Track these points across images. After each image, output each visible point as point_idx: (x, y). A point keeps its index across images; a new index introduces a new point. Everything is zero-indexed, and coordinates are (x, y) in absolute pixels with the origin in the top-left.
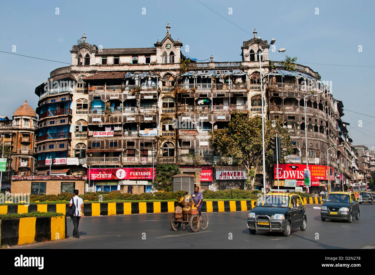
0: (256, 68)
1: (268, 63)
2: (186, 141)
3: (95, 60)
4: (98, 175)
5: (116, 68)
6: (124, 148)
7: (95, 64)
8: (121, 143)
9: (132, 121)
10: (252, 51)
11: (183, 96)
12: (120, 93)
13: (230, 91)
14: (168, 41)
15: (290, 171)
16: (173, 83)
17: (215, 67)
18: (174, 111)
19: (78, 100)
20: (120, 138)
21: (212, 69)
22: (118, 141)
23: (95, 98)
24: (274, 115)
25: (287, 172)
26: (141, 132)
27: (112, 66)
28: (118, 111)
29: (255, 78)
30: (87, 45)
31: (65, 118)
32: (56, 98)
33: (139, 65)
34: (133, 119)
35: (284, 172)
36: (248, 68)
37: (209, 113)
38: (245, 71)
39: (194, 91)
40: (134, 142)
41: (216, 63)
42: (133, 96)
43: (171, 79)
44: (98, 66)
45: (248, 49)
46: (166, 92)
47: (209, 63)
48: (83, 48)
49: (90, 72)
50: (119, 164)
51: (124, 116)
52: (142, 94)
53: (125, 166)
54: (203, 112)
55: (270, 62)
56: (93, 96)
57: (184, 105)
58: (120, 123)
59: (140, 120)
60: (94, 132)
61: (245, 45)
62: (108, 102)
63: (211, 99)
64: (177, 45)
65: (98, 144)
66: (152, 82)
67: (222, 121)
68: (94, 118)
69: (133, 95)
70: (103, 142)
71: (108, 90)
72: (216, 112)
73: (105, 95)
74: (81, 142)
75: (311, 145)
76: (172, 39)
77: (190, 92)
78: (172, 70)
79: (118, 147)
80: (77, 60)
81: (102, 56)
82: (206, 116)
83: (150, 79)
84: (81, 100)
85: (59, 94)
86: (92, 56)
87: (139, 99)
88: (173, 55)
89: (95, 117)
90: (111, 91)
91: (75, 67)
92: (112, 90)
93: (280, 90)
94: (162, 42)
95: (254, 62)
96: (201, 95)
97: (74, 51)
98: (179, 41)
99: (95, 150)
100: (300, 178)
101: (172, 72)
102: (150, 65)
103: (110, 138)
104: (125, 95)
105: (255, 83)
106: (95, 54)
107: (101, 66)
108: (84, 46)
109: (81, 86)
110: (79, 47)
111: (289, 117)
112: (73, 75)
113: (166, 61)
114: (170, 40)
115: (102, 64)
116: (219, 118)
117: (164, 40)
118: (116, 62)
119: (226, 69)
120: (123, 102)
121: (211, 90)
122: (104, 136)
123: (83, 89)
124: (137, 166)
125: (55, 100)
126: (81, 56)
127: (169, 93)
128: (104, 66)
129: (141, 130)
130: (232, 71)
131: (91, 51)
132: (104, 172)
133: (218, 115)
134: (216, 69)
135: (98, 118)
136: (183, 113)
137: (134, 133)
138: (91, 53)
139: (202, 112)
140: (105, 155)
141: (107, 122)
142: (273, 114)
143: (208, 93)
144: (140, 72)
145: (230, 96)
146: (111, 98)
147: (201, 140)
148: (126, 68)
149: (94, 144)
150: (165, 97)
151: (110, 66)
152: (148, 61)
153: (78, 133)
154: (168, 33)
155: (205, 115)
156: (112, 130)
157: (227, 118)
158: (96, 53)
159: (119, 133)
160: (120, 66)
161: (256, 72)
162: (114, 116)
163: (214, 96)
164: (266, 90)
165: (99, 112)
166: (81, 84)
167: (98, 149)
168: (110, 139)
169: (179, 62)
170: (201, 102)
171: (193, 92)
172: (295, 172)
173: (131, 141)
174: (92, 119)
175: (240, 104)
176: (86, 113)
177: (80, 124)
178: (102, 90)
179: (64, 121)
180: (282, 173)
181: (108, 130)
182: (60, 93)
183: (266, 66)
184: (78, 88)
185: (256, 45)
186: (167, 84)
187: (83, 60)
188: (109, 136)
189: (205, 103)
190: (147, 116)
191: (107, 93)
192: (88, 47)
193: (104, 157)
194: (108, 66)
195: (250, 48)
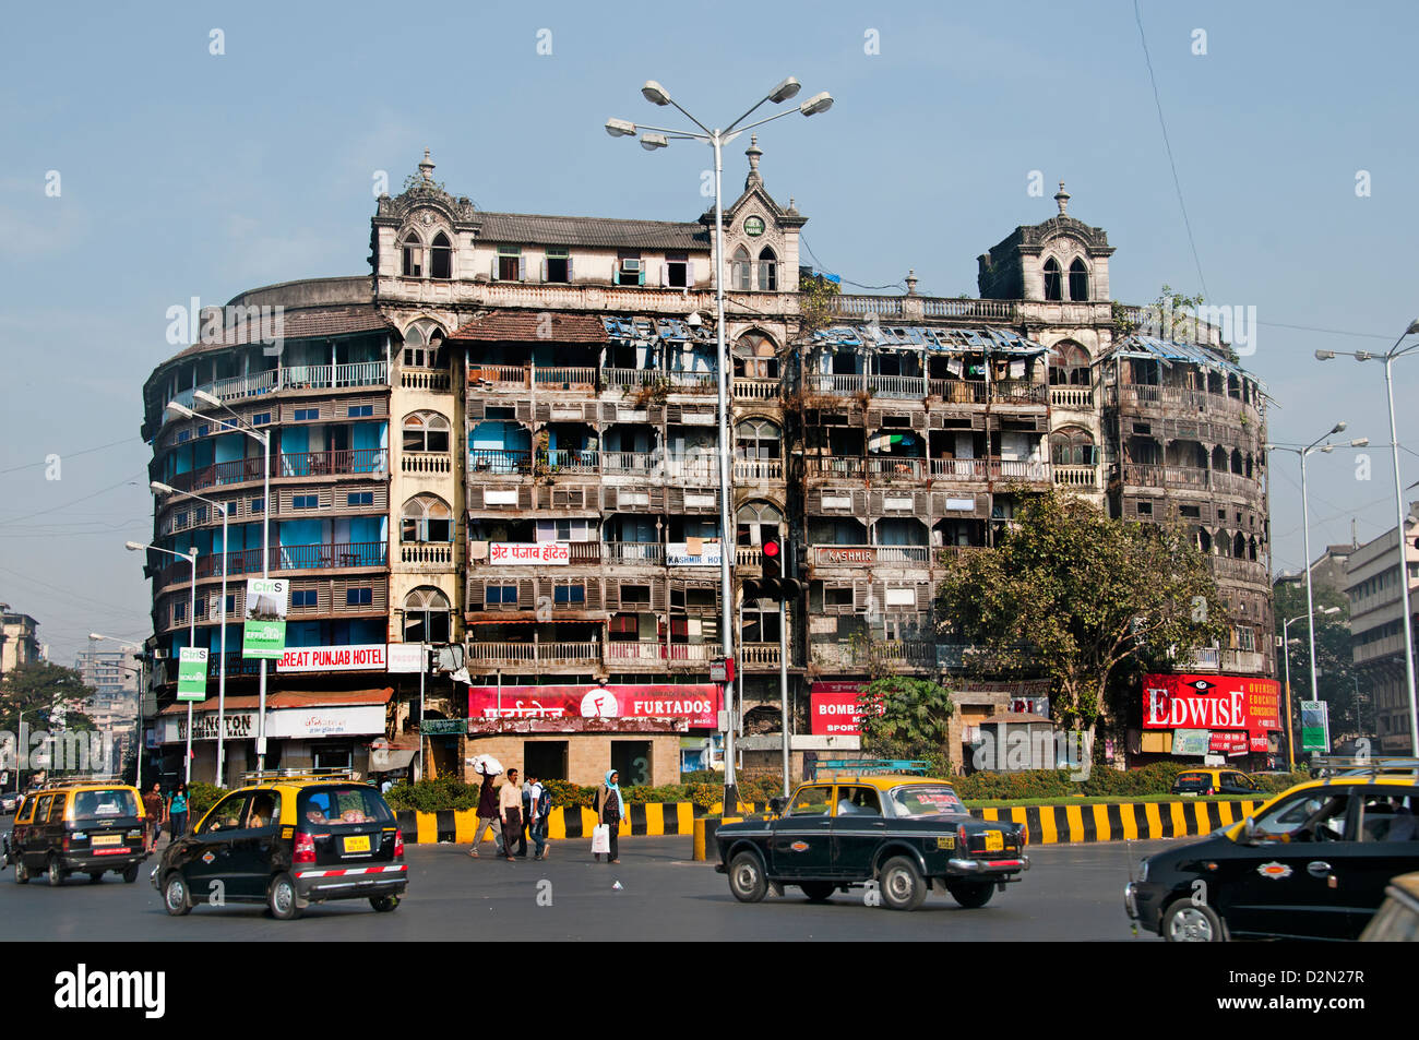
0: (1069, 326)
1: (1107, 310)
2: (840, 586)
3: (473, 261)
4: (513, 711)
5: (557, 298)
6: (609, 608)
7: (472, 276)
8: (598, 592)
9: (637, 506)
10: (1051, 264)
11: (826, 420)
12: (589, 397)
13: (988, 408)
14: (753, 205)
15: (1191, 700)
16: (772, 367)
17: (925, 317)
18: (779, 471)
19: (411, 418)
20: (590, 571)
21: (913, 324)
22: (586, 584)
23: (493, 412)
24: (1137, 500)
25: (1181, 701)
26: (674, 549)
27: (541, 286)
28: (585, 467)
29: (1063, 362)
30: (441, 196)
31: (369, 489)
32: (320, 406)
33: (643, 291)
34: (642, 500)
35: (1174, 701)
36: (1041, 326)
37: (918, 487)
38: (1030, 335)
39: (865, 404)
40: (648, 588)
41: (925, 299)
42: (638, 413)
43: (766, 351)
44: (483, 283)
45: (1038, 255)
46: (749, 398)
47: (905, 298)
48: (423, 207)
49: (455, 308)
50: (593, 671)
51: (607, 488)
52: (672, 406)
53: (614, 679)
54: (897, 482)
55: (1115, 309)
56: (485, 404)
57: (815, 450)
58: (593, 514)
59: (667, 505)
60: (493, 545)
61: (1031, 242)
62: (543, 428)
63: (924, 434)
64: (789, 225)
65: (510, 594)
66: (695, 360)
67: (964, 517)
68: (492, 489)
69: (639, 407)
70: (527, 585)
71: (541, 384)
72: (941, 485)
73: (533, 402)
74: (427, 581)
75: (1242, 607)
76: (771, 201)
77: (851, 405)
78: (771, 317)
79: (586, 605)
80: (399, 254)
81: (500, 245)
82: (908, 496)
83: (687, 346)
84: (420, 415)
85: (334, 390)
86: (462, 243)
87: (662, 423)
88: (770, 261)
89: (494, 488)
90: (554, 388)
91: (394, 282)
92: (557, 385)
93: (1154, 414)
94: (734, 207)
95: (1060, 304)
96: (889, 420)
97: (389, 220)
98: (793, 207)
99: (498, 615)
100: (1221, 723)
101: (770, 327)
102: (685, 292)
103: (555, 570)
104: (610, 408)
105: (1063, 381)
106: (472, 236)
107: (498, 285)
108: (429, 201)
109: (420, 362)
110: (409, 205)
111: (1182, 508)
112: (388, 314)
113: (746, 282)
114: (759, 204)
115: (501, 279)
116: (951, 504)
117: (741, 203)
118: (558, 273)
119: (964, 326)
120: (601, 434)
121: (924, 401)
122: (534, 561)
123: (426, 372)
124: (659, 678)
125: (314, 414)
126: (413, 238)
127: (762, 405)
128: (507, 285)
129: (671, 541)
130: (986, 335)
131: (458, 224)
132: (534, 702)
133: (951, 496)
134: (930, 325)
135: (506, 490)
136: (826, 484)
137: (634, 551)
138: (458, 232)
139: (893, 482)
140: (536, 636)
141: (540, 507)
142: (1134, 496)
143: (911, 413)
144: (649, 317)
145: (989, 427)
146: (557, 416)
147: (890, 584)
148: (595, 300)
149: (493, 592)
150: (745, 421)
151: (533, 287)
152: (678, 275)
153: (411, 546)
154: (751, 174)
155: (905, 495)
156: (559, 538)
157: (980, 505)
158: (476, 233)
159: (590, 553)
160: (569, 288)
161: (1068, 342)
162: (567, 484)
163: (933, 423)
164: (1105, 408)
165: (502, 466)
166: (420, 354)
167: (510, 614)
168: (554, 576)
169: (797, 290)
170: (882, 443)
171: (860, 406)
172: (1204, 702)
173: (636, 583)
174: (482, 495)
175: (1014, 457)
176: (445, 467)
177: (420, 511)
178: (518, 384)
179: (368, 499)
180: (1168, 708)
181: (546, 539)
182: (339, 385)
183: (1102, 321)
184: (408, 368)
185: (1065, 243)
186: (749, 369)
187: (423, 259)
188: (552, 561)
189: (897, 449)
190: (694, 491)
191: (538, 397)
192: (447, 208)
193: (532, 641)
194: (523, 286)
195: (1046, 255)
